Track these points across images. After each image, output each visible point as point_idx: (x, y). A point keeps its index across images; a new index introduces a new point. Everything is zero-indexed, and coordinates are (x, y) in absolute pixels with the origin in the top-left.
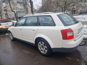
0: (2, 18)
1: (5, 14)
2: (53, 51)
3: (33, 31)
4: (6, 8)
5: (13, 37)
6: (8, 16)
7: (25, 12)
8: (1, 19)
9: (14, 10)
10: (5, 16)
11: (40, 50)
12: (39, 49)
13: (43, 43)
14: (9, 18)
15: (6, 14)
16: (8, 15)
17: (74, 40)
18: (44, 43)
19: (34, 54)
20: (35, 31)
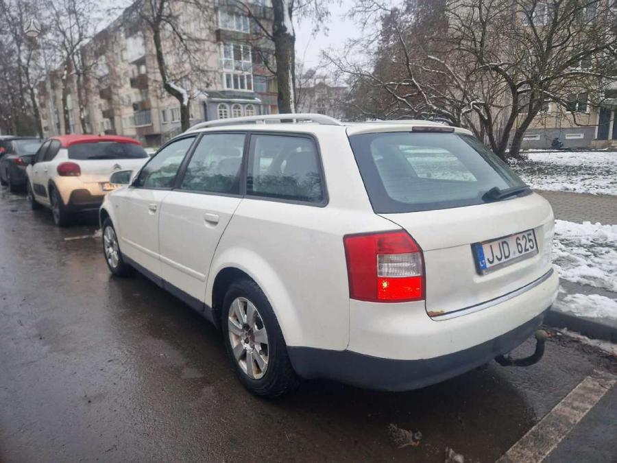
0: (113, 132)
1: (135, 107)
2: (300, 368)
3: (207, 225)
4: (143, 69)
5: (119, 253)
6: (148, 119)
7: (258, 100)
8: (107, 132)
9: (176, 82)
10: (134, 120)
11: (237, 355)
12: (234, 343)
13: (252, 307)
14: (157, 130)
15: (142, 108)
16: (154, 112)
17: (432, 315)
18: (254, 308)
19: (199, 376)
20: (215, 223)
